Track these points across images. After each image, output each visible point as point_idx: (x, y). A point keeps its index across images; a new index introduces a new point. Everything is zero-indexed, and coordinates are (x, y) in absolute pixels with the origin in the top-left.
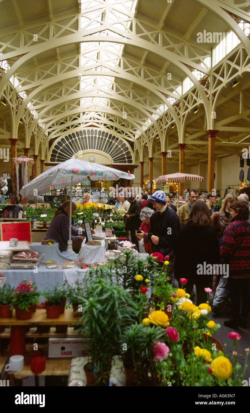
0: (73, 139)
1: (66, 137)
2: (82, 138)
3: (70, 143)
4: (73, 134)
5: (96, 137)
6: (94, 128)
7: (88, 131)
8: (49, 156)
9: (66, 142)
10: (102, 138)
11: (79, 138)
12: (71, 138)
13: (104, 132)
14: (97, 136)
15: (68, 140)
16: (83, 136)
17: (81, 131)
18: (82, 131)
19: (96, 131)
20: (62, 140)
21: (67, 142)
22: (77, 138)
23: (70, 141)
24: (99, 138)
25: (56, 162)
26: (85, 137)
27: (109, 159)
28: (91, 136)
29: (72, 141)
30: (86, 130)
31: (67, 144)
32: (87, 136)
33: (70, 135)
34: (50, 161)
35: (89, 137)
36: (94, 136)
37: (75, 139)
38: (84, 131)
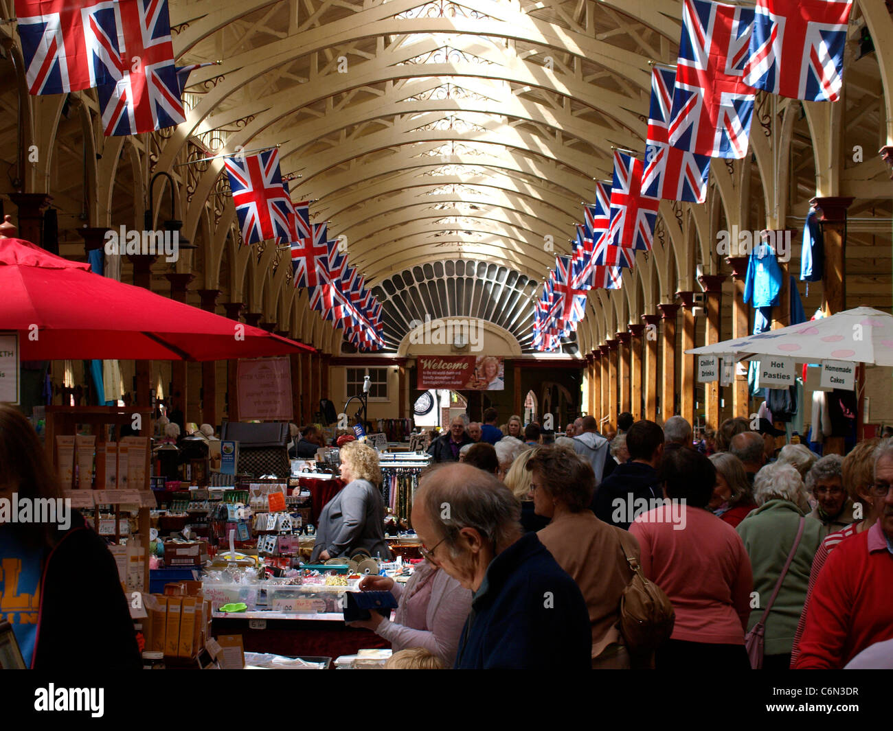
0: (407, 288)
1: (386, 283)
2: (431, 283)
3: (396, 298)
4: (407, 273)
5: (470, 280)
6: (465, 257)
7: (449, 262)
9: (386, 297)
10: (489, 283)
11: (422, 285)
12: (401, 287)
13: (493, 265)
14: (475, 278)
15: (391, 291)
16: (435, 279)
17: (427, 266)
18: (432, 264)
19: (471, 262)
20: (376, 290)
21: (389, 298)
22: (416, 284)
23: (398, 292)
24: (479, 281)
25: (358, 355)
26: (441, 282)
27: (507, 342)
28: (455, 277)
29: (404, 293)
30: (444, 263)
31: (389, 301)
32: (445, 277)
33: (396, 278)
34: (342, 350)
35: (450, 281)
36: (465, 277)
37: (410, 289)
38: (438, 263)
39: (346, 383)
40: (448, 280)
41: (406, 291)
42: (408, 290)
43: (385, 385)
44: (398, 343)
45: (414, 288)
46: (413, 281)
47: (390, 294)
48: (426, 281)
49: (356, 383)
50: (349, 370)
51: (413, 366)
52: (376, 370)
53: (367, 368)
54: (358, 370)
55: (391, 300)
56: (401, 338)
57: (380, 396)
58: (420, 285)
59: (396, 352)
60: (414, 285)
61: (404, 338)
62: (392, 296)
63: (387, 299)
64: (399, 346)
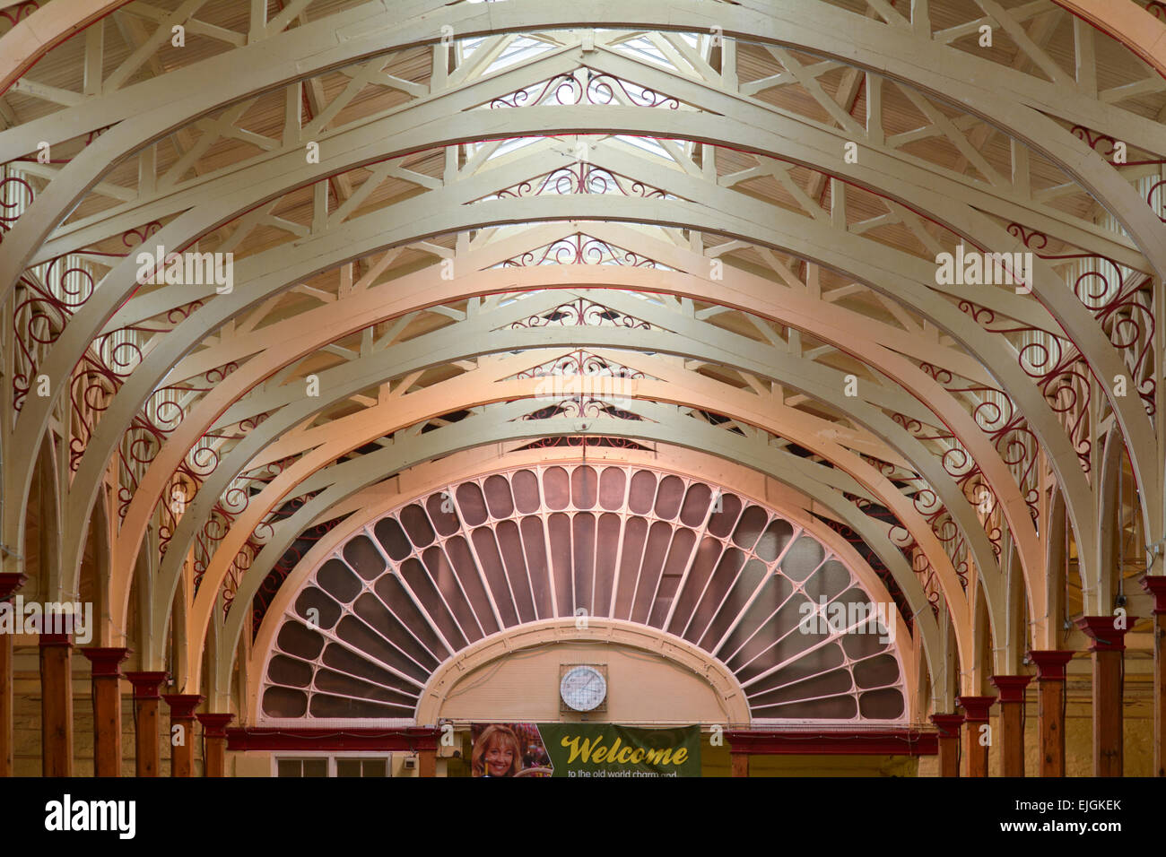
0: (440, 540)
1: (385, 528)
2: (506, 526)
3: (411, 568)
4: (440, 500)
5: (611, 519)
6: (599, 456)
7: (555, 470)
8: (258, 674)
9: (383, 564)
10: (662, 527)
11: (481, 533)
12: (425, 536)
13: (673, 480)
14: (625, 513)
15: (399, 550)
16: (517, 516)
17: (495, 480)
18: (509, 477)
19: (614, 471)
20: (357, 546)
21: (394, 566)
22: (466, 530)
23: (417, 552)
24: (637, 522)
25: (309, 721)
26: (532, 522)
27: (712, 687)
28: (571, 510)
29: (432, 554)
30: (540, 473)
31: (392, 577)
32: (544, 512)
33: (412, 512)
34: (266, 708)
35: (558, 519)
36: (597, 510)
37: (448, 542)
38: (525, 474)
40: (553, 517)
41: (437, 549)
42: (443, 546)
44: (417, 691)
45: (461, 540)
46: (458, 524)
47: (395, 558)
48: (492, 522)
50: (283, 764)
51: (456, 753)
52: (354, 763)
53: (332, 756)
54: (309, 763)
55: (398, 572)
56: (424, 677)
58: (476, 533)
59: (410, 714)
60: (459, 533)
61: (434, 675)
62: (400, 562)
63: (387, 571)
64: (420, 697)
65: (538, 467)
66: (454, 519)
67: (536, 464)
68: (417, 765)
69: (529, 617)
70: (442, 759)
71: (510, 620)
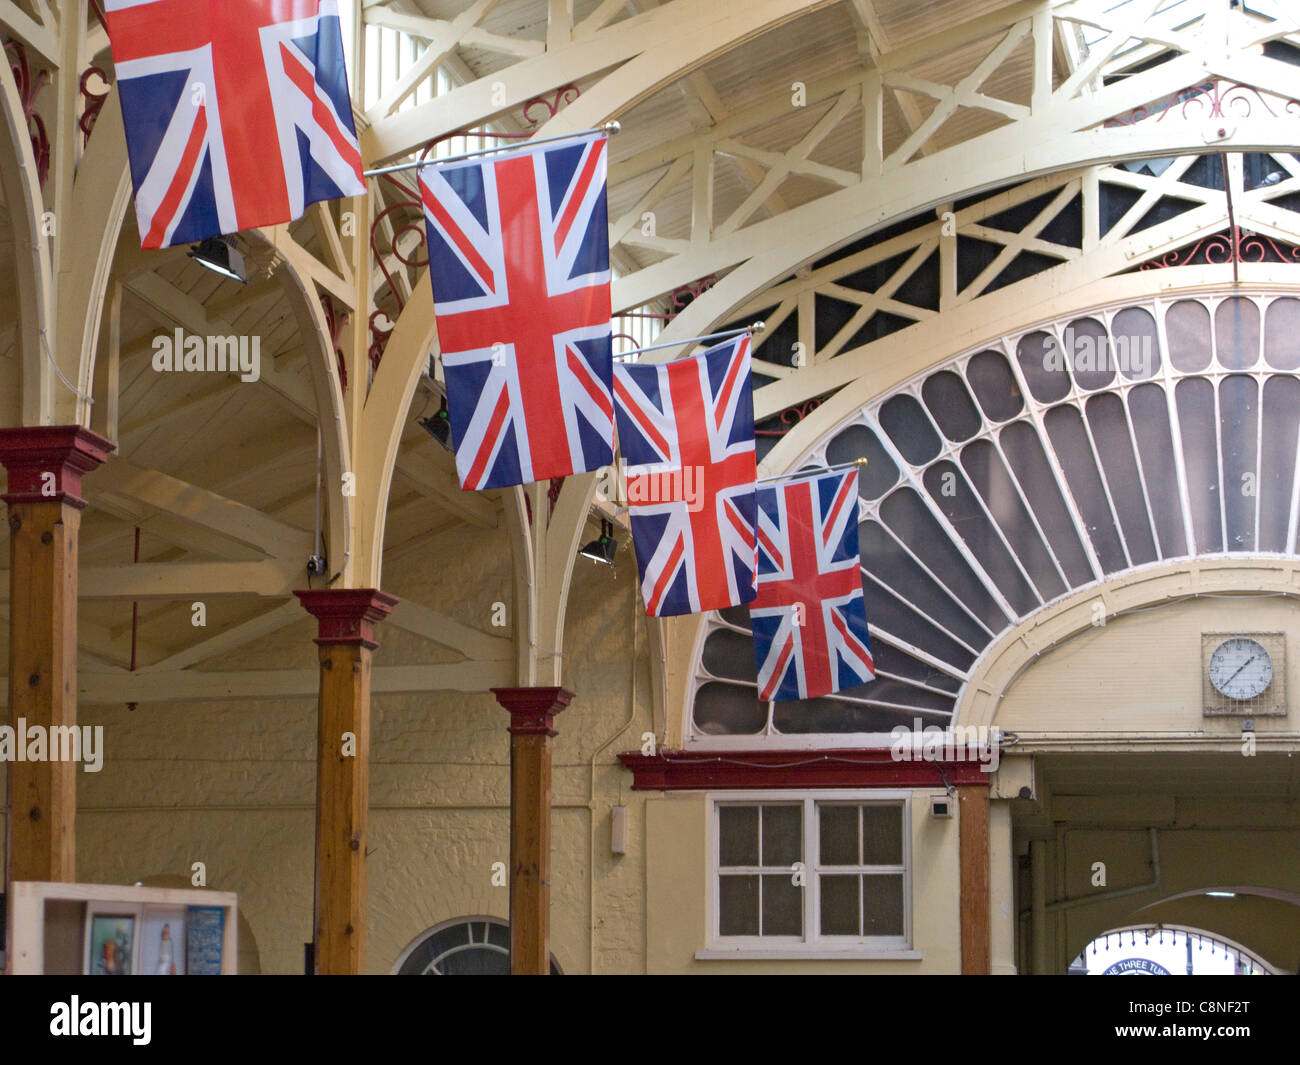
0: (990, 430)
1: (896, 411)
2: (1103, 403)
3: (940, 477)
4: (989, 361)
5: (1285, 385)
6: (1263, 278)
8: (684, 660)
9: (895, 471)
11: (1060, 416)
12: (963, 423)
15: (921, 447)
16: (1121, 385)
19: (1290, 303)
20: (848, 442)
21: (912, 475)
22: (1034, 411)
23: (951, 450)
25: (772, 740)
26: (1148, 394)
28: (1215, 372)
29: (978, 453)
30: (1159, 310)
31: (909, 492)
32: (1168, 376)
33: (941, 384)
34: (699, 719)
35: (1192, 387)
36: (1261, 370)
37: (1003, 433)
38: (1132, 314)
39: (713, 870)
40: (1183, 384)
41: (985, 444)
42: (995, 439)
43: (898, 878)
44: (955, 684)
45: (1026, 428)
46: (1020, 402)
47: (914, 460)
48: (1078, 396)
49: (761, 870)
50: (727, 813)
51: (1024, 792)
52: (848, 810)
53: (809, 798)
54: (772, 811)
55: (918, 485)
56: (965, 661)
57: (871, 930)
58: (1051, 416)
59: (943, 724)
60: (1022, 415)
61: (983, 658)
62: (922, 468)
63: (900, 483)
64: (961, 696)
65: (1157, 301)
66: (1014, 394)
67: (1152, 296)
68: (954, 810)
69: (1145, 554)
70: (1001, 801)
71: (1112, 560)
